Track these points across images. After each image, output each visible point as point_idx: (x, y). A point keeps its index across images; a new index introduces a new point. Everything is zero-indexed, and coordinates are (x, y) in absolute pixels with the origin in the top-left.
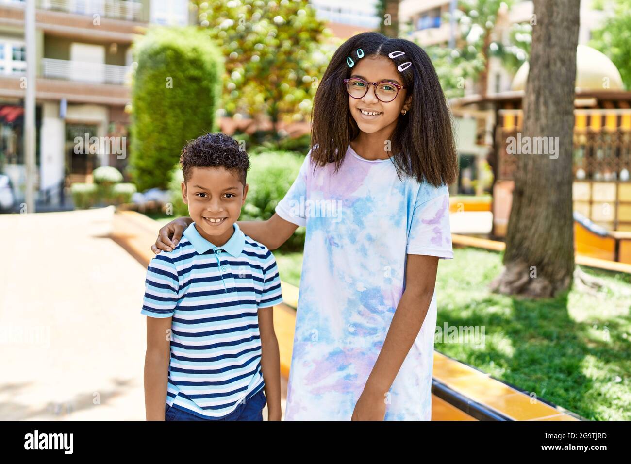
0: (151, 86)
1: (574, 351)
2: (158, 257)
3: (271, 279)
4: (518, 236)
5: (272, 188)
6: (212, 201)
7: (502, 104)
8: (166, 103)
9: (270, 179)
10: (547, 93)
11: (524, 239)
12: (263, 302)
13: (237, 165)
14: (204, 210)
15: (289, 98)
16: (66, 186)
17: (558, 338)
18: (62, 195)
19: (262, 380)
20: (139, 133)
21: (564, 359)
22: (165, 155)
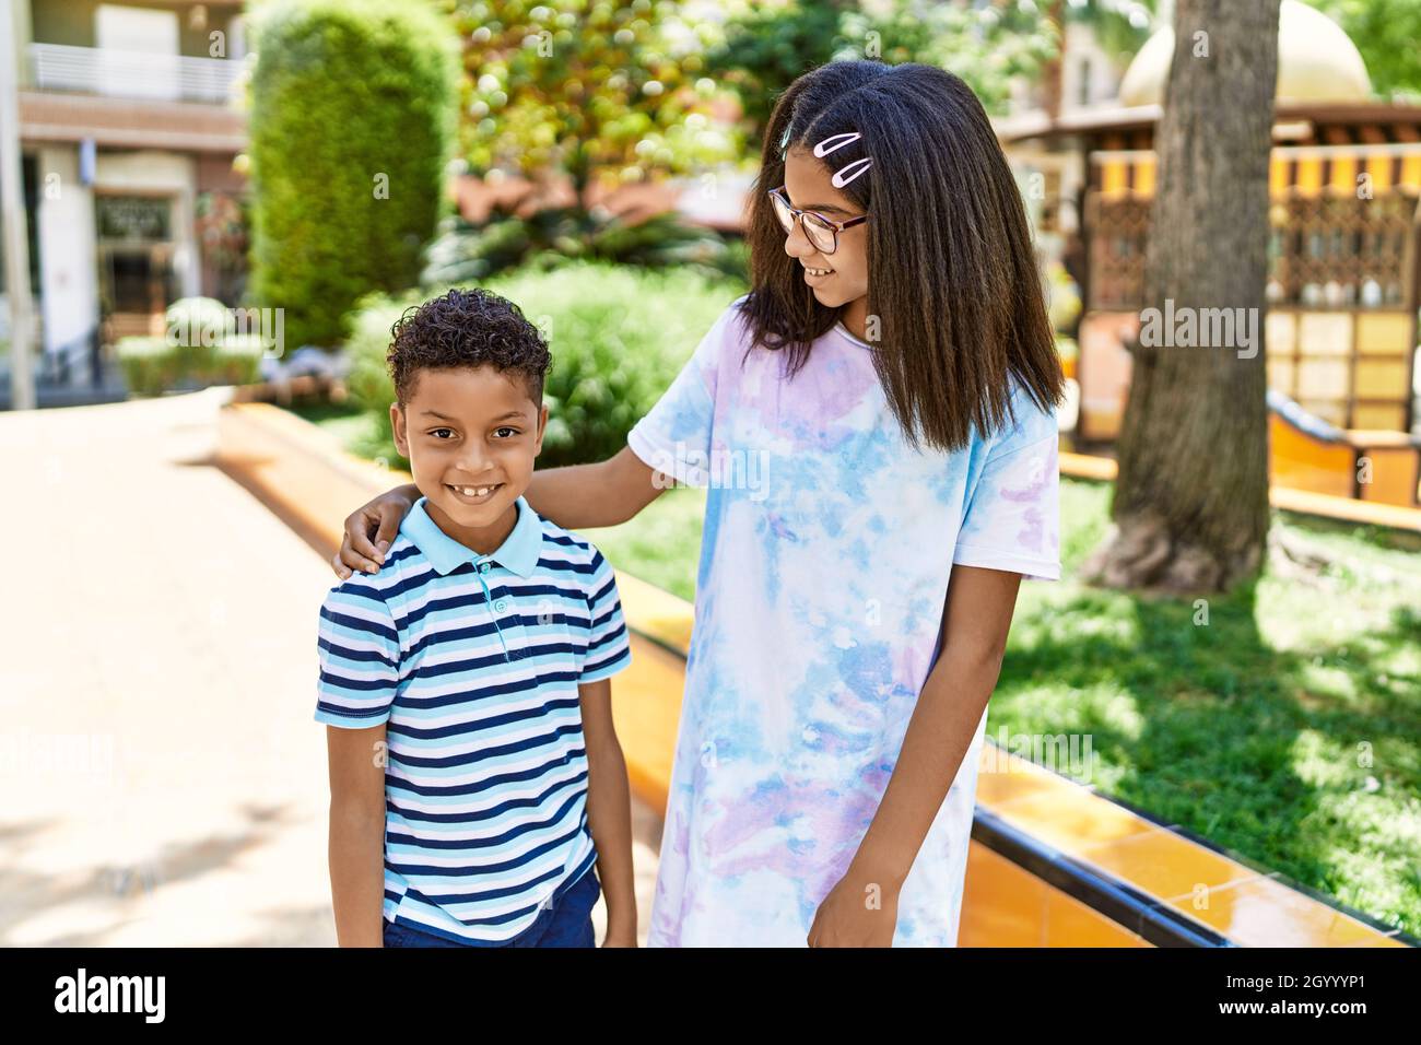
0: (292, 113)
1: (1274, 721)
2: (348, 589)
3: (607, 618)
4: (1145, 458)
5: (583, 351)
6: (466, 447)
7: (1097, 138)
8: (331, 151)
9: (579, 330)
10: (1211, 128)
11: (1159, 461)
12: (588, 669)
13: (521, 360)
14: (448, 467)
15: (611, 129)
16: (105, 342)
17: (1239, 691)
18: (97, 364)
19: (591, 845)
20: (271, 223)
21: (1252, 741)
22: (333, 271)
